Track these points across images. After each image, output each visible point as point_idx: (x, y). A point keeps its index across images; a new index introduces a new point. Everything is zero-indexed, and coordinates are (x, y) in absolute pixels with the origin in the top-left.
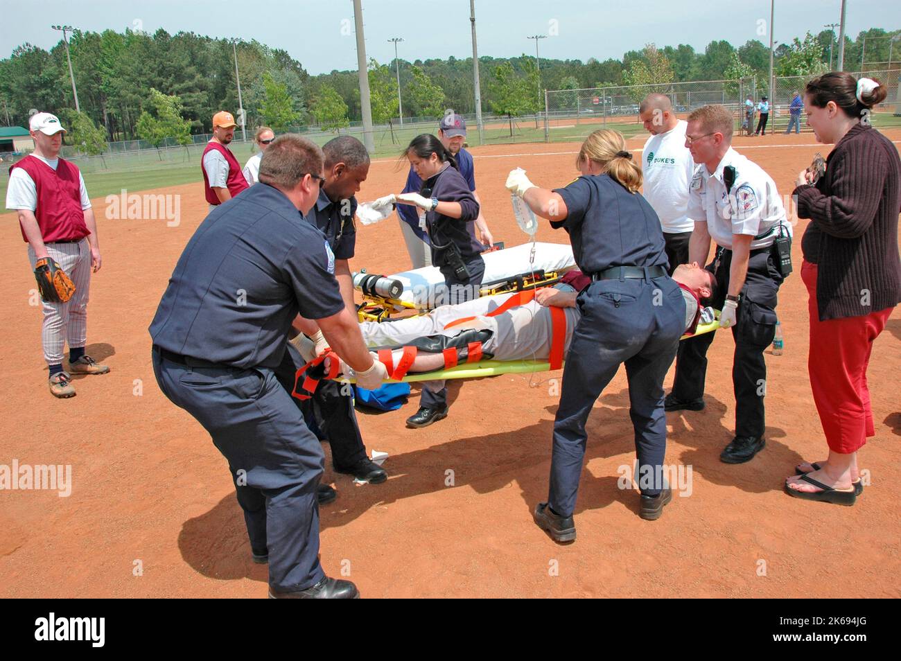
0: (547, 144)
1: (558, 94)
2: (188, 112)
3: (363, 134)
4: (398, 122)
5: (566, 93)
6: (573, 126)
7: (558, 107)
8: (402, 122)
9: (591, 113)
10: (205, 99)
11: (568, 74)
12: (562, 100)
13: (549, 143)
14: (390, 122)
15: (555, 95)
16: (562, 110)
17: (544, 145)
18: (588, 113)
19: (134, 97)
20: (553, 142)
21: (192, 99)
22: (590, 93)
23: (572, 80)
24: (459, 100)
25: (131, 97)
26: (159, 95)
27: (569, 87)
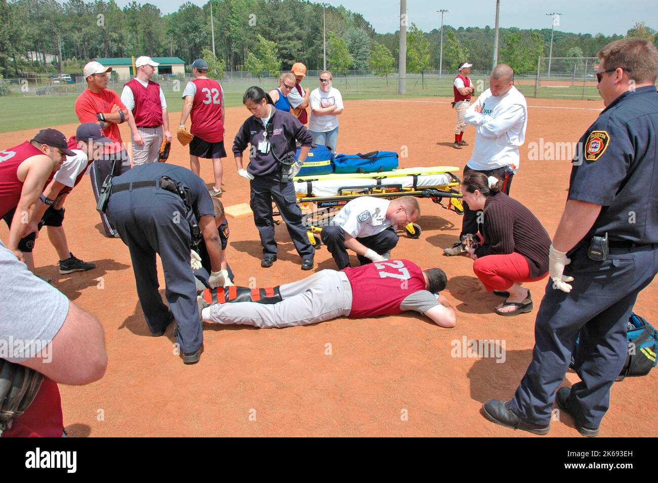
0: (535, 99)
1: (566, 60)
2: (286, 54)
3: (398, 80)
4: (438, 73)
5: (572, 60)
6: (568, 87)
7: (565, 71)
8: (441, 73)
9: (591, 77)
10: (299, 46)
11: (577, 44)
12: (568, 65)
13: (538, 98)
14: (422, 72)
15: (564, 61)
16: (568, 74)
17: (533, 99)
18: (589, 77)
19: (250, 41)
20: (540, 98)
21: (290, 45)
22: (593, 61)
23: (577, 50)
24: (487, 60)
25: (248, 41)
26: (264, 41)
27: (574, 56)
